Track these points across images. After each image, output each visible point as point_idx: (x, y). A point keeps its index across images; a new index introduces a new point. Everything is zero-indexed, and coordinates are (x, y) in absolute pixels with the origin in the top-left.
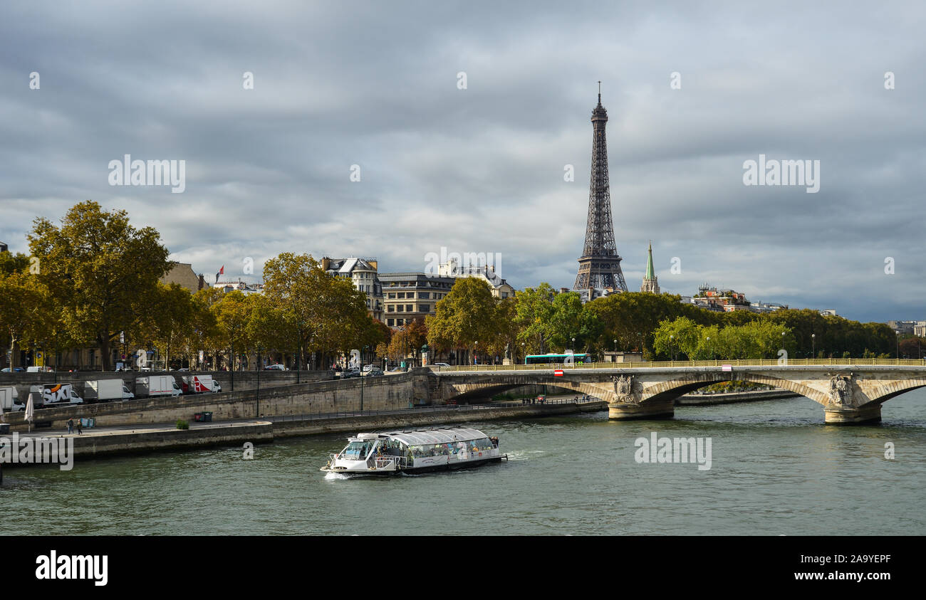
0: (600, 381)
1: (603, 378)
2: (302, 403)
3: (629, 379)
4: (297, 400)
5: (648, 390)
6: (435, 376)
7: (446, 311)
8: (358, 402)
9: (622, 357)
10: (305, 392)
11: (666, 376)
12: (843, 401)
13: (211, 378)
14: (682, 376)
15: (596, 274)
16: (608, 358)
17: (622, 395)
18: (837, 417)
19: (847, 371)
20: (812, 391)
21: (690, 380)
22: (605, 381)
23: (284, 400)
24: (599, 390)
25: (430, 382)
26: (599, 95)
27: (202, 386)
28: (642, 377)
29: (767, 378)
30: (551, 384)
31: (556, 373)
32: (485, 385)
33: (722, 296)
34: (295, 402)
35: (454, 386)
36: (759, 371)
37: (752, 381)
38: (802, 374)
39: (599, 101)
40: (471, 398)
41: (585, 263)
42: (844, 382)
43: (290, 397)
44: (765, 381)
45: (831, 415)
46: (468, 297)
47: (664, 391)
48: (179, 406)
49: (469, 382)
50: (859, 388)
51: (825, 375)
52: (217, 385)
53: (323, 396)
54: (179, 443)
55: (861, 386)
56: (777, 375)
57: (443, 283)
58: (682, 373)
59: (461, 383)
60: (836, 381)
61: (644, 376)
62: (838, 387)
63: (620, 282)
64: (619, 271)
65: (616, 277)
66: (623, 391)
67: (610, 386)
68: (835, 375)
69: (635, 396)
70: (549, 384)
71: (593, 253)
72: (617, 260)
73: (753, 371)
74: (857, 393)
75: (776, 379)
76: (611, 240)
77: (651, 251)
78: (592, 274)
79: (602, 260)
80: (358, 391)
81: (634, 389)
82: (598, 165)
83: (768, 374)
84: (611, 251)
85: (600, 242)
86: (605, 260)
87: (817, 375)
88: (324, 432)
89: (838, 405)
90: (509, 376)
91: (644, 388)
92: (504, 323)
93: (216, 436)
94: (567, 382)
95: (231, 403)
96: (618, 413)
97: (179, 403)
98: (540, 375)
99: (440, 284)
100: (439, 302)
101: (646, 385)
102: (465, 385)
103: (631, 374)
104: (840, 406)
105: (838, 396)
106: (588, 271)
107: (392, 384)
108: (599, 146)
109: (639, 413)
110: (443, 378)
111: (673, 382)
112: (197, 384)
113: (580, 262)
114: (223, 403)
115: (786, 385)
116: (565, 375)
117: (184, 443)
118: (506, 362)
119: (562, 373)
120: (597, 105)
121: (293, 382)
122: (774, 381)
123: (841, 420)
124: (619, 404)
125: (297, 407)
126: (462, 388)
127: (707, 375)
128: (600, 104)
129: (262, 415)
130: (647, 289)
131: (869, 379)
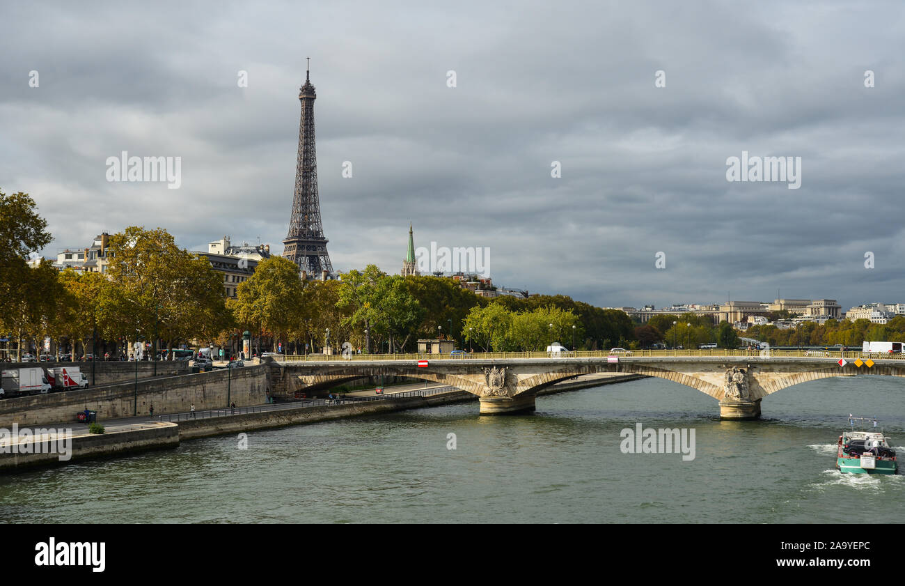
0: (469, 373)
1: (472, 369)
2: (175, 398)
3: (503, 370)
4: (170, 396)
5: (523, 383)
6: (279, 367)
7: (250, 294)
8: (225, 397)
9: (438, 345)
10: (178, 386)
11: (544, 368)
12: (741, 396)
13: (79, 370)
14: (561, 368)
15: (302, 256)
16: (422, 347)
17: (495, 388)
18: (735, 412)
19: (745, 363)
20: (705, 383)
21: (570, 372)
22: (475, 373)
23: (159, 396)
24: (468, 383)
25: (273, 373)
26: (308, 72)
27: (70, 379)
28: (517, 369)
29: (655, 370)
30: (413, 376)
31: (420, 364)
32: (337, 377)
33: (470, 281)
34: (169, 398)
35: (300, 377)
36: (647, 363)
37: (640, 373)
38: (694, 366)
39: (308, 78)
40: (319, 391)
41: (290, 245)
42: (741, 375)
43: (164, 392)
44: (653, 373)
45: (728, 409)
46: (276, 279)
47: (541, 383)
48: (61, 405)
49: (318, 373)
50: (756, 380)
51: (719, 367)
52: (84, 378)
53: (194, 390)
54: (97, 450)
55: (758, 379)
56: (667, 368)
57: (224, 263)
58: (562, 364)
59: (308, 375)
60: (732, 373)
61: (519, 368)
62: (734, 379)
63: (326, 265)
64: (325, 254)
65: (322, 260)
66: (497, 384)
67: (481, 379)
68: (731, 368)
69: (509, 389)
70: (410, 376)
71: (299, 235)
72: (324, 242)
73: (641, 363)
74: (754, 386)
75: (666, 371)
76: (317, 222)
77: (411, 233)
78: (297, 256)
79: (308, 242)
80: (225, 384)
81: (508, 382)
82: (306, 144)
83: (656, 366)
84: (318, 233)
85: (305, 224)
86: (311, 242)
87: (710, 367)
88: (217, 433)
89: (736, 399)
90: (366, 367)
91: (519, 380)
92: (314, 308)
93: (130, 441)
94: (432, 373)
95: (110, 400)
96: (492, 408)
97: (61, 401)
98: (401, 366)
99: (221, 264)
100: (240, 285)
101: (521, 377)
102: (313, 377)
103: (505, 366)
104: (739, 400)
105: (736, 389)
106: (293, 252)
107: (254, 376)
108: (306, 125)
109: (512, 407)
110: (288, 368)
111: (552, 374)
112: (66, 377)
113: (285, 243)
114: (102, 400)
115: (676, 378)
116: (430, 366)
117: (101, 450)
118: (327, 351)
119: (426, 364)
120: (305, 82)
121: (149, 373)
122: (664, 373)
123: (739, 415)
124: (493, 398)
125: (171, 404)
126: (310, 380)
127: (589, 367)
128: (308, 81)
129: (139, 413)
130: (408, 272)
131: (766, 371)
